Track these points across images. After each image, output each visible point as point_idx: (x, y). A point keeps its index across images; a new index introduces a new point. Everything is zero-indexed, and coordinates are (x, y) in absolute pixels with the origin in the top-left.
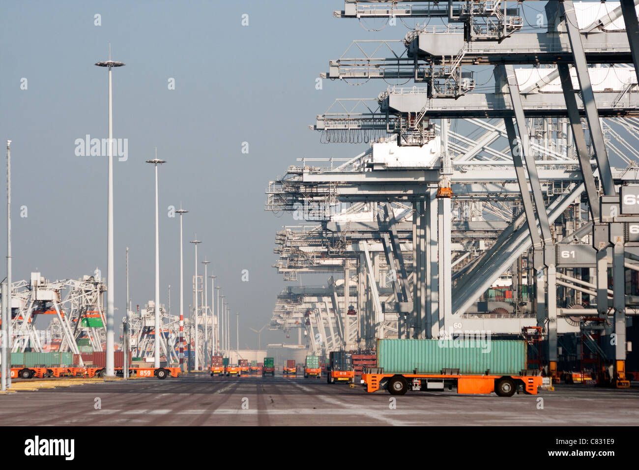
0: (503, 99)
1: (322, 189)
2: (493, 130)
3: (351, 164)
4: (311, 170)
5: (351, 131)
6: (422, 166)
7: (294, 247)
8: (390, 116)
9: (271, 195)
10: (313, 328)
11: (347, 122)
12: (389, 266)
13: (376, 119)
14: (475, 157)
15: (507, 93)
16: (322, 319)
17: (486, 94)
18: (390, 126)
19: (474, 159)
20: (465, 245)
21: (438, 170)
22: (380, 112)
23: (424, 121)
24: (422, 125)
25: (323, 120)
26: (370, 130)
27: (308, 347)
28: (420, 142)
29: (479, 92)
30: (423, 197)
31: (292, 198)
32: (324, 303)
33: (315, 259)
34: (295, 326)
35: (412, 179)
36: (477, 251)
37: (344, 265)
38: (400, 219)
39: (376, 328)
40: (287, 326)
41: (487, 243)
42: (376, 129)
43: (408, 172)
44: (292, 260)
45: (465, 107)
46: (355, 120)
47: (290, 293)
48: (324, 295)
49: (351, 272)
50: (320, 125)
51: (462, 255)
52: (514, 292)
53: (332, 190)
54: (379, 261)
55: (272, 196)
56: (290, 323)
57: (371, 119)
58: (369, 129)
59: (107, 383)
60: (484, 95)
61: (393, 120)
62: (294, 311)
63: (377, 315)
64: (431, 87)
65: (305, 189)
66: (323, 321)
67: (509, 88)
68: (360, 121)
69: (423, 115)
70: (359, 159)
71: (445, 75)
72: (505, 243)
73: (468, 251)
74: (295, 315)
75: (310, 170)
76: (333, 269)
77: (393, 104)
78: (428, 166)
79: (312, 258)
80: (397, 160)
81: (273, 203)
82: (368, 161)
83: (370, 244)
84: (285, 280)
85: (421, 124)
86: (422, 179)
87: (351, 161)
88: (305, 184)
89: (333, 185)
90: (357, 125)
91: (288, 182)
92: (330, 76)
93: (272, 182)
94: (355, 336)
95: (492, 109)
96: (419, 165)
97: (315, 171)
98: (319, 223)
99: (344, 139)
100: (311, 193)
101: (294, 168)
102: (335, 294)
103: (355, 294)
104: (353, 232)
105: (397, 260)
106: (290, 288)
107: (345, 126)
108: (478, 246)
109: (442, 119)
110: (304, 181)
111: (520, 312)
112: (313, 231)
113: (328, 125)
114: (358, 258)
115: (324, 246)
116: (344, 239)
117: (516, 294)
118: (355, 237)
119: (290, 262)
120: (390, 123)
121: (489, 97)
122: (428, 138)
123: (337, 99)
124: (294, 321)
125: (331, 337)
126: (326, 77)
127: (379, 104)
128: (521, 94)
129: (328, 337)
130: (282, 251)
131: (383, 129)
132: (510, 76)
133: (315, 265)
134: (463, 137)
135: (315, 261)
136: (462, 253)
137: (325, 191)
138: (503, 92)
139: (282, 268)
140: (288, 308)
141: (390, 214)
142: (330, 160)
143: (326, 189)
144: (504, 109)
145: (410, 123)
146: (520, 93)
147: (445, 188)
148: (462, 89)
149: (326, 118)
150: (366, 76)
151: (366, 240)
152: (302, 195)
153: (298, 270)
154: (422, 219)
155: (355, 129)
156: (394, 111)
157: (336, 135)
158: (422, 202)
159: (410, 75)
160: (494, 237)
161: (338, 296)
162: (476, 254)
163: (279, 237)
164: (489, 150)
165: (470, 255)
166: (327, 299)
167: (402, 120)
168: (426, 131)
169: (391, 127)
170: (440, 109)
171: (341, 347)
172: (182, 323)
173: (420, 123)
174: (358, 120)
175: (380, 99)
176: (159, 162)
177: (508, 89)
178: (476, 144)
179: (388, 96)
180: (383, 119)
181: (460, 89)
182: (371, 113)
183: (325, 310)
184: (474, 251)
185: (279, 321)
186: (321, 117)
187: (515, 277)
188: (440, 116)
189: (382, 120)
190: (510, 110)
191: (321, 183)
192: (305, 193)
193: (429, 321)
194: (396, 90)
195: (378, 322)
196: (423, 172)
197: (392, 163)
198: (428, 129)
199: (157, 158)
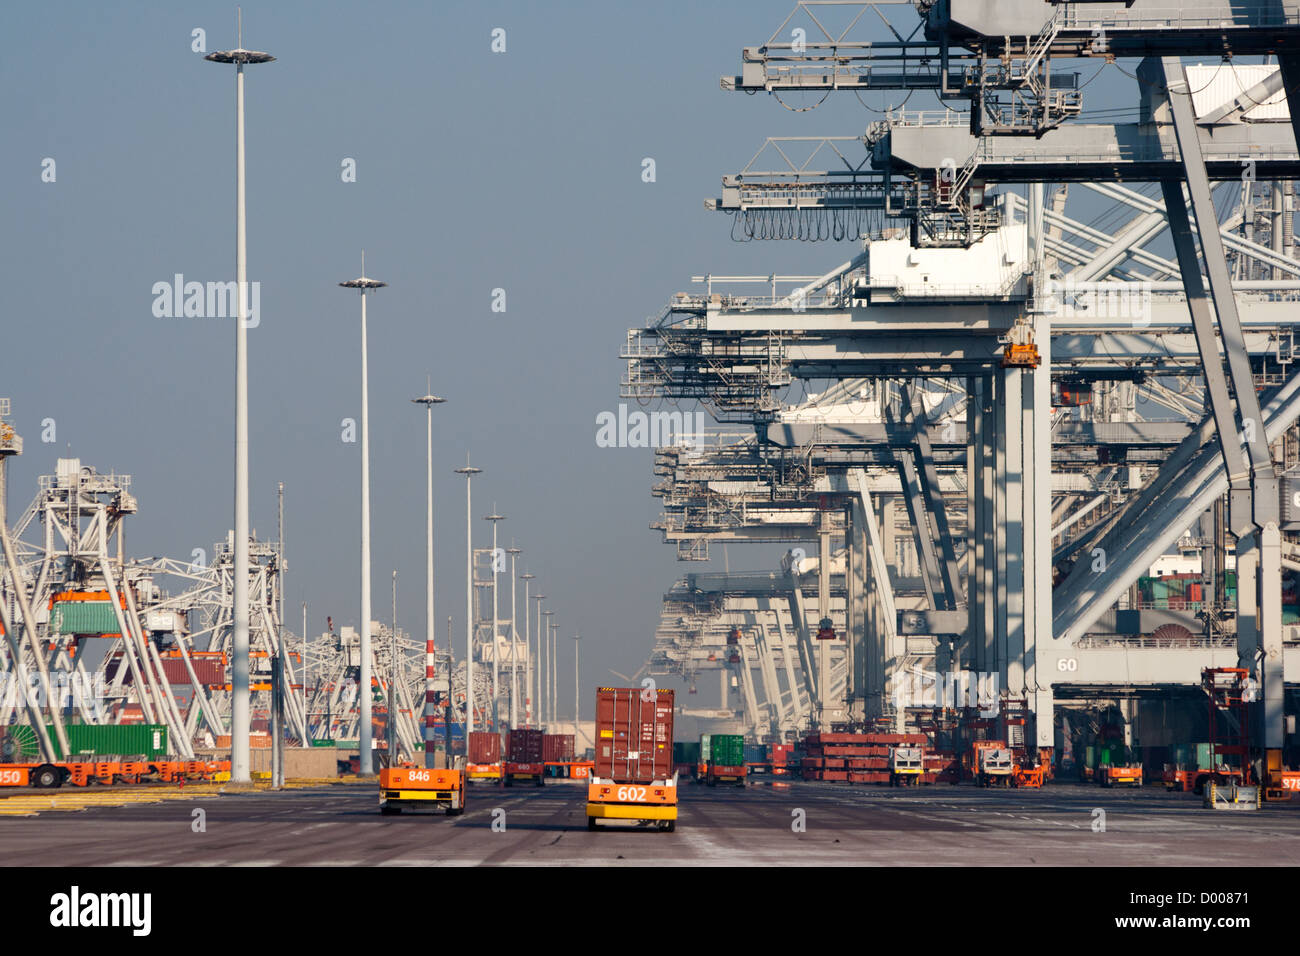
0: (1157, 137)
1: (751, 348)
2: (1152, 210)
3: (817, 289)
4: (724, 303)
5: (804, 212)
6: (984, 293)
7: (698, 482)
8: (894, 178)
9: (634, 361)
10: (752, 669)
11: (794, 191)
12: (914, 527)
13: (861, 184)
14: (1112, 272)
15: (1167, 124)
16: (769, 648)
17: (1118, 127)
18: (893, 200)
19: (1109, 277)
20: (1094, 477)
21: (1022, 303)
22: (870, 169)
23: (971, 190)
24: (969, 198)
25: (738, 187)
26: (846, 211)
27: (740, 714)
28: (962, 237)
29: (1097, 121)
30: (989, 366)
31: (682, 369)
32: (773, 613)
33: (745, 510)
34: (713, 664)
35: (960, 325)
36: (1123, 492)
37: (818, 523)
38: (938, 416)
39: (887, 672)
40: (691, 665)
41: (1146, 474)
42: (860, 208)
43: (952, 307)
44: (693, 513)
45: (1068, 157)
46: (812, 186)
47: (693, 589)
48: (773, 595)
49: (834, 541)
50: (731, 198)
51: (1086, 502)
52: (1208, 586)
53: (774, 351)
54: (894, 513)
55: (637, 365)
56: (698, 660)
57: (850, 184)
58: (844, 208)
59: (224, 798)
60: (1113, 127)
61: (900, 187)
62: (705, 631)
63: (890, 641)
64: (980, 110)
65: (711, 349)
66: (772, 655)
67: (1171, 110)
68: (824, 189)
69: (971, 174)
70: (838, 278)
71: (1011, 81)
72: (1182, 472)
73: (1102, 493)
74: (707, 640)
75: (722, 303)
76: (793, 534)
77: (899, 150)
78: (998, 295)
79: (737, 508)
80: (926, 279)
81: (639, 381)
82: (858, 283)
83: (873, 476)
84: (681, 559)
85: (965, 198)
86: (982, 324)
87: (818, 283)
88: (710, 336)
89: (776, 338)
90: (816, 199)
91: (673, 332)
92: (745, 84)
93: (634, 332)
94: (842, 691)
95: (1132, 161)
96: (976, 292)
97: (735, 307)
98: (748, 427)
99: (786, 231)
100: (726, 356)
101: (686, 298)
102: (798, 593)
103: (840, 592)
104: (829, 446)
105: (932, 515)
106: (692, 579)
107: (790, 202)
108: (1126, 480)
109: (1032, 185)
110: (709, 329)
111: (1218, 633)
112: (742, 446)
113: (750, 199)
114: (848, 507)
115: (763, 479)
116: (808, 464)
117: (1210, 591)
118: (834, 460)
119: (691, 518)
120: (893, 194)
121: (1124, 132)
122: (983, 228)
123: (770, 138)
124: (705, 654)
125: (790, 694)
126: (734, 87)
127: (869, 149)
128: (1198, 125)
129: (784, 694)
130: (669, 492)
131: (877, 208)
132: (1173, 83)
133: (745, 524)
134: (1081, 226)
135: (745, 516)
136: (1089, 496)
137: (758, 354)
138: (1157, 120)
139: (675, 530)
140: (691, 623)
141: (915, 405)
142: (770, 280)
143: (761, 348)
144: (1158, 160)
145: (939, 193)
146: (1198, 122)
147: (1022, 344)
148: (1052, 115)
149: (744, 181)
150: (828, 84)
151: (865, 465)
152: (704, 361)
153: (711, 536)
154: (985, 416)
155: (811, 208)
156: (902, 167)
157: (768, 222)
158: (987, 375)
159: (932, 82)
160: (1159, 458)
161: (805, 595)
162: (1121, 499)
163: (664, 459)
164: (1145, 257)
165: (1107, 502)
166: (778, 604)
167: (920, 186)
168: (978, 212)
169: (897, 203)
170: (1009, 161)
171: (811, 716)
172: (431, 660)
173: (963, 194)
174: (819, 186)
175: (871, 137)
176: (369, 285)
177: (1170, 113)
178: (1112, 243)
179: (889, 132)
180: (877, 184)
181: (1046, 114)
182: (848, 170)
183: (776, 629)
184: (1115, 492)
185: (671, 655)
186: (732, 180)
187: (1210, 552)
188: (1010, 177)
189: (875, 188)
190: (1173, 162)
191: (748, 333)
192: (713, 356)
193: (1002, 654)
194: (907, 117)
195: (891, 657)
196: (986, 308)
197: (914, 288)
198: (981, 207)
199: (366, 277)
